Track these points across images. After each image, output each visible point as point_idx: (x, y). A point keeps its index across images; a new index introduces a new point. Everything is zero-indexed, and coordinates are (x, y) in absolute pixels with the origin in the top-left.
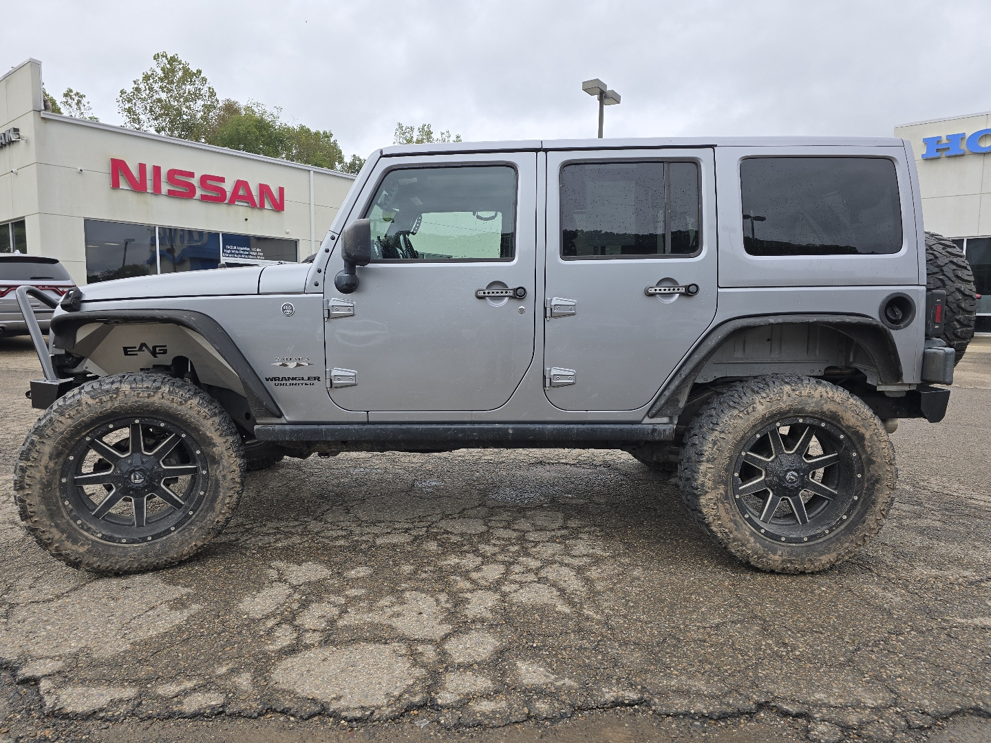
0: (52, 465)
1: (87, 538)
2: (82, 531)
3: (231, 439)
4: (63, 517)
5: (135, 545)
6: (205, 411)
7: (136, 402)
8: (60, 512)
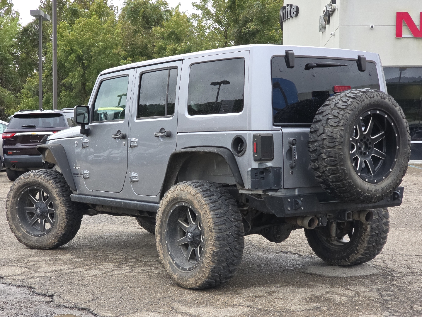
0: (13, 201)
1: (22, 231)
2: (21, 228)
3: (62, 199)
4: (16, 221)
5: (35, 237)
6: (53, 186)
7: (34, 180)
8: (15, 219)
